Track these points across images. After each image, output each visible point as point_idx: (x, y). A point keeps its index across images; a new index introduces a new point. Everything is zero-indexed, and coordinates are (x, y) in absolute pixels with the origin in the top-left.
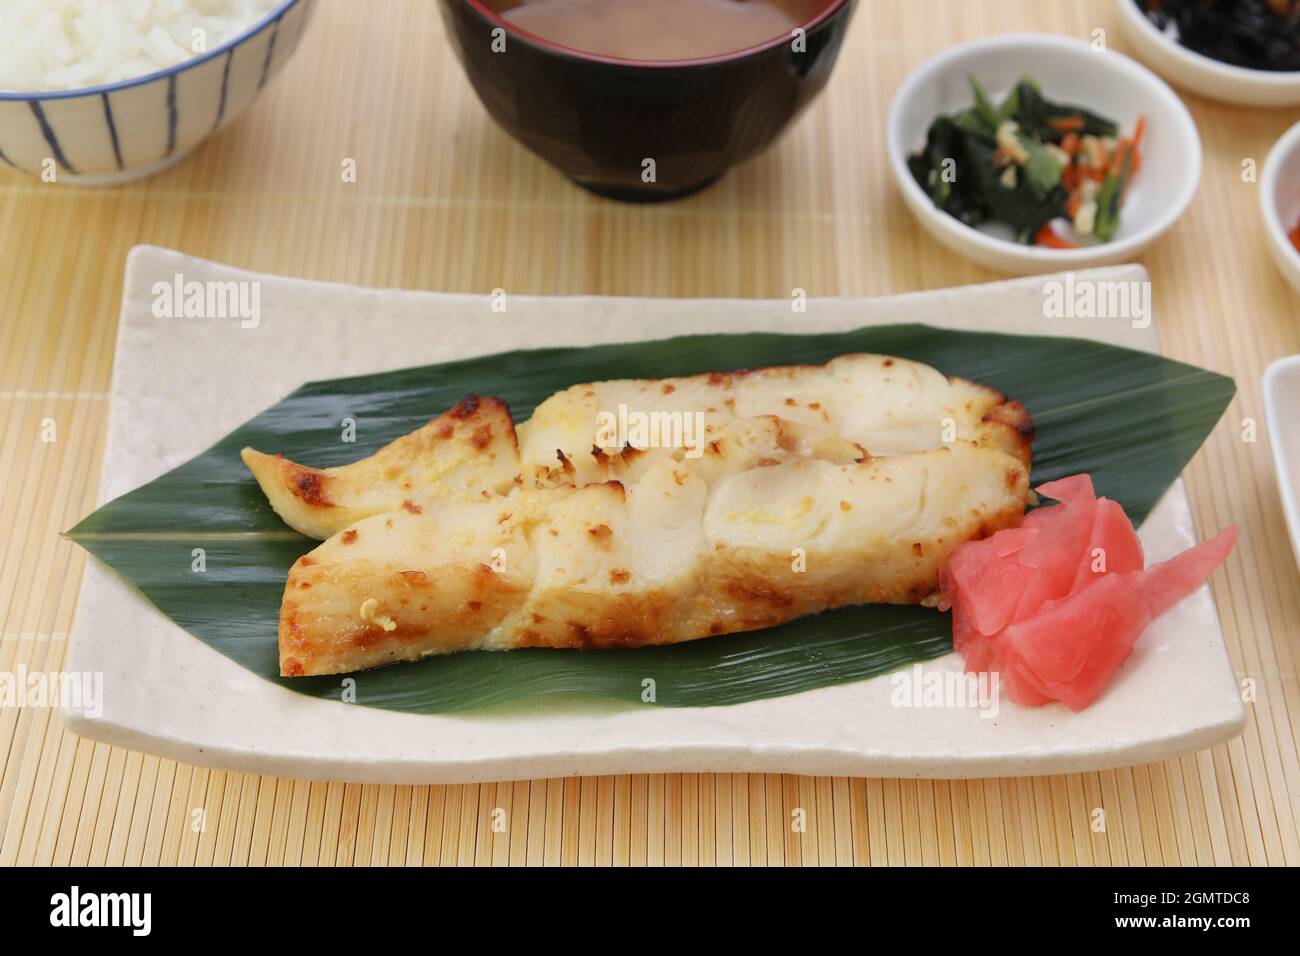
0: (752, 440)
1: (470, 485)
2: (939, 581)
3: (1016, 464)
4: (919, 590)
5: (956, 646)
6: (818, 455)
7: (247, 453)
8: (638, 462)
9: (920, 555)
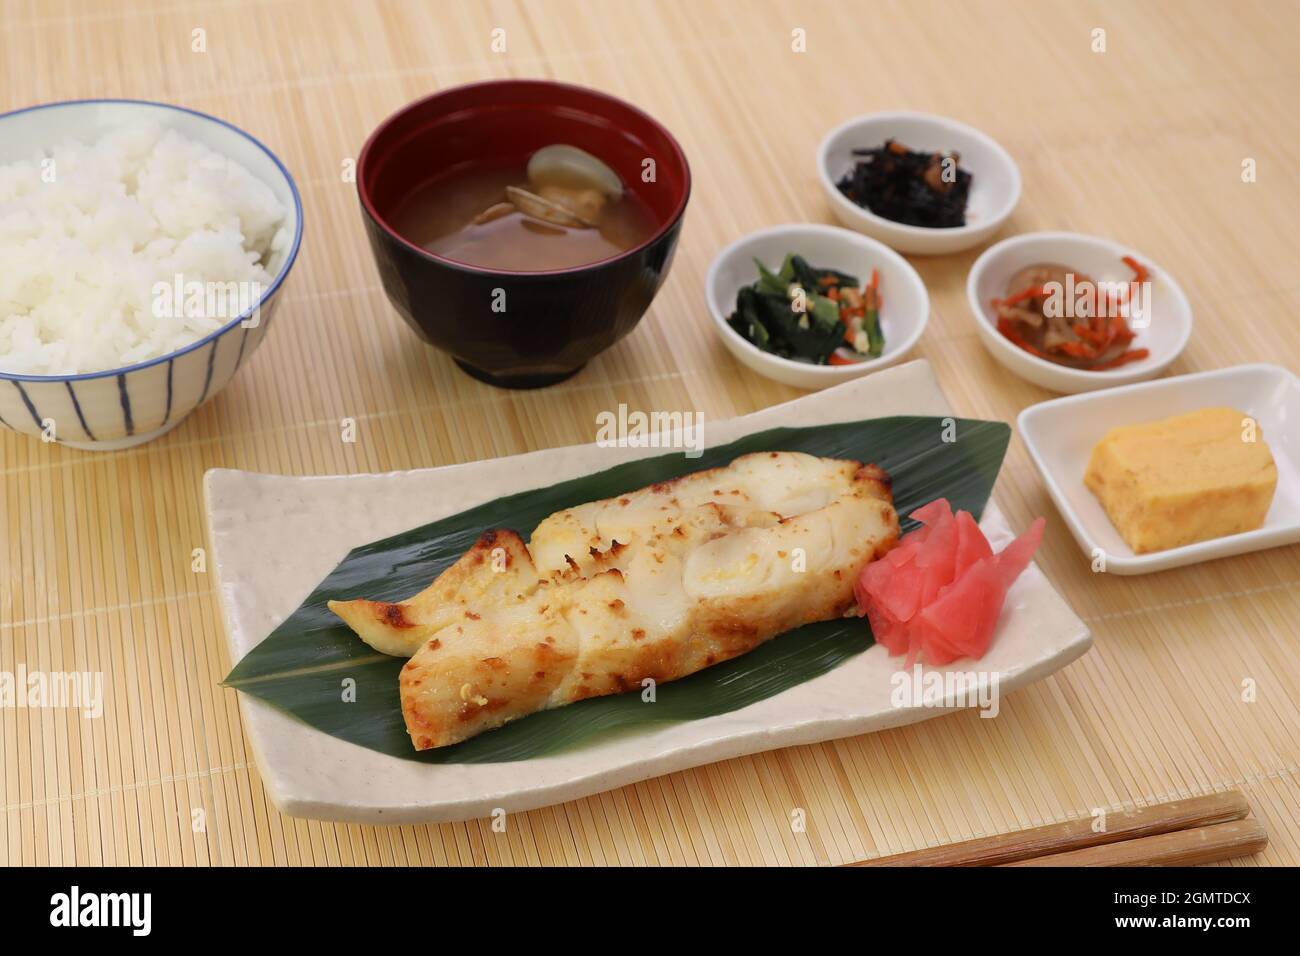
0: (702, 522)
1: (507, 594)
2: (855, 596)
3: (886, 505)
4: (840, 606)
5: (877, 639)
6: (750, 525)
8: (624, 554)
9: (840, 579)
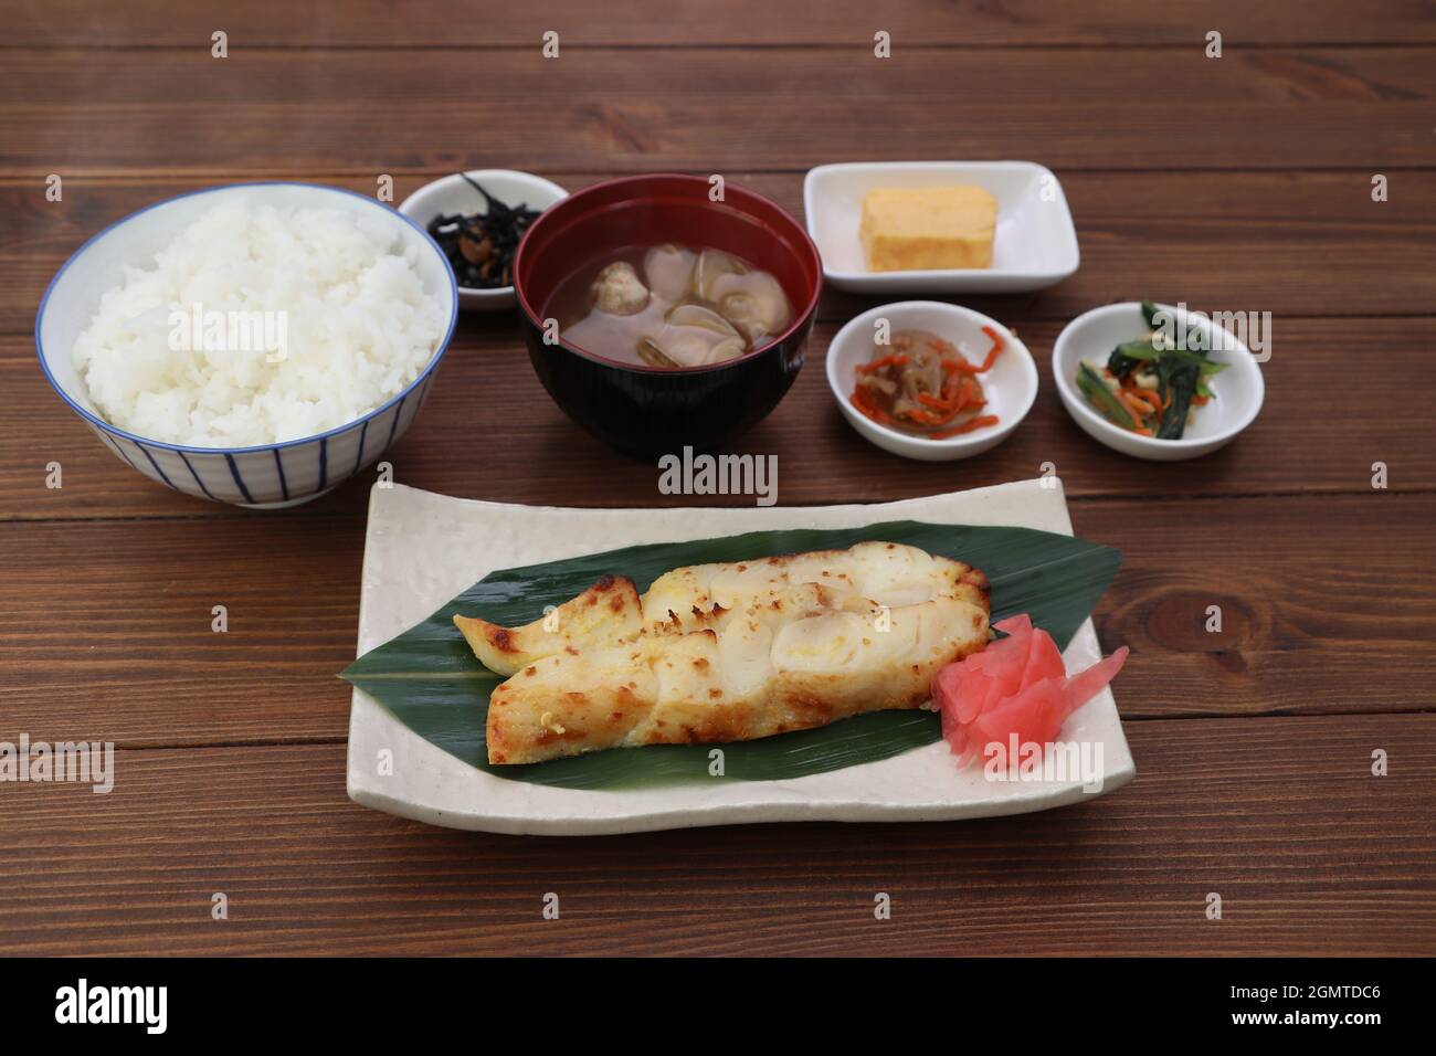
0: (801, 600)
1: (610, 635)
2: (931, 692)
3: (980, 611)
4: (918, 698)
5: (944, 735)
6: (846, 609)
7: (457, 618)
8: (724, 617)
9: (918, 674)
